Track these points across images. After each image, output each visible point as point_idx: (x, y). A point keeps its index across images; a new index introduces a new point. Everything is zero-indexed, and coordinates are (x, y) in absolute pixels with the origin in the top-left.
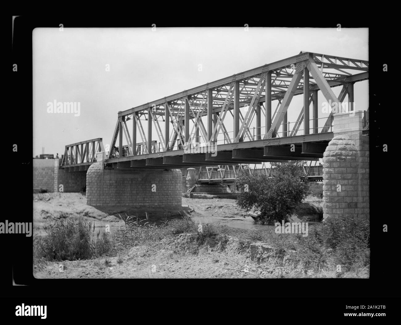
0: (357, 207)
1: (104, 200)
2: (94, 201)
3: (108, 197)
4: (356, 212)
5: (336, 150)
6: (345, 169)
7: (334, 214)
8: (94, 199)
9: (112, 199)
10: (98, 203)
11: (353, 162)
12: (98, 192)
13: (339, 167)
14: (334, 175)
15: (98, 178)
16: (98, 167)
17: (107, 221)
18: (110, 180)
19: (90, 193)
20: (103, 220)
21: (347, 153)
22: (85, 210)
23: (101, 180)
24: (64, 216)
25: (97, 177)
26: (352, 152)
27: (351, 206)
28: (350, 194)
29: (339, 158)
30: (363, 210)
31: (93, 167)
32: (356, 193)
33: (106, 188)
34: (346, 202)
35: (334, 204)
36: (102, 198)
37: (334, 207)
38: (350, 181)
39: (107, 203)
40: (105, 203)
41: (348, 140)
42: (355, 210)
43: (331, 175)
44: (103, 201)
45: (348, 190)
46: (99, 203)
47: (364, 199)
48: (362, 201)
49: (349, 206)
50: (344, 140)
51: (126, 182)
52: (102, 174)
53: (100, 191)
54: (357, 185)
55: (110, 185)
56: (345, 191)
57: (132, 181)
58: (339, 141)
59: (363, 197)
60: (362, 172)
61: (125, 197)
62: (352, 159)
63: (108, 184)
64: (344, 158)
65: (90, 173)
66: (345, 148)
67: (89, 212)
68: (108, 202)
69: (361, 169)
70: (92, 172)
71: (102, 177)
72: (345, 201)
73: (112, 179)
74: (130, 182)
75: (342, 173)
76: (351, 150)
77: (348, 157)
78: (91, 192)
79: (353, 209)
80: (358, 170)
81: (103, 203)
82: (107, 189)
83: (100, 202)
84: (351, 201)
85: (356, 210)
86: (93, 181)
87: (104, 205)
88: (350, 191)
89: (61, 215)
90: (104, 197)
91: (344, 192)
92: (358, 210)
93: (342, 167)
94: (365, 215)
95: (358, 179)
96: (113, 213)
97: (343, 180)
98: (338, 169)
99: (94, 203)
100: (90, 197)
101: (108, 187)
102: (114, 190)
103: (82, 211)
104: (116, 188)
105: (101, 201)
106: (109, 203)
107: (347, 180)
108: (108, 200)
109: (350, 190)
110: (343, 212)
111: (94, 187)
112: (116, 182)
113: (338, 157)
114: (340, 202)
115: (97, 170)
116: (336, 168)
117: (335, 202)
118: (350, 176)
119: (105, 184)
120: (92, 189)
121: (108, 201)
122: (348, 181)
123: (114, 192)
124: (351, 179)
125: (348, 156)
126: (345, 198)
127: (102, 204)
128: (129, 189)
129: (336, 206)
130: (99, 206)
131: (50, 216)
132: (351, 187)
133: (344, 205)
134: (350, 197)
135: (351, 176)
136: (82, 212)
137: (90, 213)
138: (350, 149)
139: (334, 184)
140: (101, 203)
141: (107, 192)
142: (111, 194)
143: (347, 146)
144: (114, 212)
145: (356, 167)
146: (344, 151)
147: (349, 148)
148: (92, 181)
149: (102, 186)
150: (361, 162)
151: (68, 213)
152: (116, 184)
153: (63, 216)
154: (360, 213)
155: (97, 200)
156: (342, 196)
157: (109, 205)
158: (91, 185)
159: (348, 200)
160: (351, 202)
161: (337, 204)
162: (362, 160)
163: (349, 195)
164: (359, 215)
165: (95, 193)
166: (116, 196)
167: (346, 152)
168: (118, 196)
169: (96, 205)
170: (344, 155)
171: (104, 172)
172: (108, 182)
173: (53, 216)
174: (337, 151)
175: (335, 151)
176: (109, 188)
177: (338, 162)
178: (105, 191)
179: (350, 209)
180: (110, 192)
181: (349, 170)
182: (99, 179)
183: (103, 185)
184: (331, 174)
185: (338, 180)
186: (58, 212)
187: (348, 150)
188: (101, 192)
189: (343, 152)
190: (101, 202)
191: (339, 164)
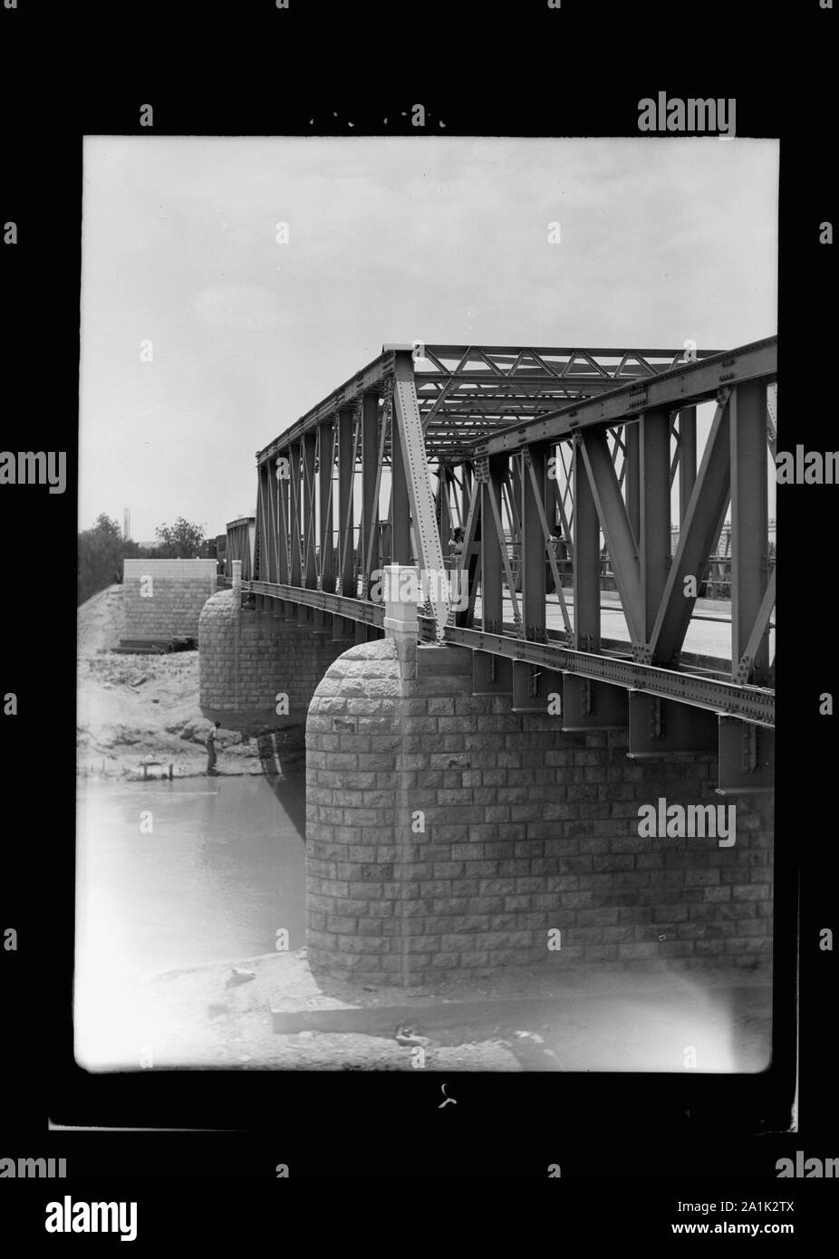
0: (391, 879)
1: (244, 692)
2: (217, 696)
3: (253, 685)
4: (389, 895)
5: (334, 696)
6: (354, 756)
7: (324, 896)
8: (215, 692)
9: (266, 692)
10: (226, 703)
11: (378, 735)
12: (226, 671)
13: (337, 750)
14: (326, 774)
15: (225, 633)
16: (226, 604)
17: (239, 755)
18: (261, 638)
19: (207, 674)
20: (228, 753)
21: (361, 706)
22: (187, 722)
23: (232, 639)
24: (128, 738)
25: (223, 629)
26: (379, 702)
27: (370, 874)
28: (367, 836)
29: (336, 722)
30: (414, 886)
31: (213, 604)
32: (388, 832)
33: (246, 660)
34: (355, 863)
35: (323, 866)
36: (236, 687)
37: (324, 876)
38: (368, 797)
39: (252, 702)
40: (247, 701)
41: (382, 659)
42: (382, 887)
43: (317, 774)
44: (241, 696)
45: (363, 823)
46: (229, 702)
47: (422, 854)
48: (410, 858)
49: (365, 873)
50: (370, 659)
51: (304, 643)
52: (237, 623)
53: (230, 668)
54: (393, 807)
55: (260, 653)
56: (352, 826)
57: (323, 642)
58: (354, 663)
59: (418, 845)
60: (415, 765)
61: (304, 684)
62: (375, 726)
63: (253, 649)
64: (350, 724)
65: (205, 621)
66: (359, 691)
67: (196, 729)
68: (256, 699)
69: (409, 757)
70: (210, 619)
71: (236, 629)
72: (352, 859)
73: (265, 635)
74: (317, 643)
75: (343, 769)
76: (375, 698)
77: (363, 721)
78: (209, 671)
79: (378, 885)
80: (399, 760)
81: (240, 703)
82: (249, 663)
83: (232, 699)
84: (372, 860)
85: (388, 886)
86: (213, 643)
87: (243, 707)
88: (366, 827)
89: (118, 737)
90: (243, 684)
91: (353, 829)
92: (393, 889)
93: (344, 752)
94: (421, 902)
95: (396, 787)
96: (262, 730)
97: (347, 793)
98: (334, 756)
99: (217, 703)
100: (207, 685)
101: (254, 658)
102: (270, 667)
103: (181, 725)
104: (277, 659)
105: (234, 696)
106: (257, 702)
107: (359, 793)
108: (254, 693)
109: (370, 823)
110: (346, 891)
111: (217, 657)
112: (277, 644)
113: (335, 718)
114: (339, 859)
115: (222, 611)
116: (329, 751)
117: (328, 860)
118: (366, 779)
119: (244, 650)
120: (211, 663)
121: (254, 696)
122: (363, 795)
123: (271, 671)
124: (372, 790)
125: (366, 716)
126: (352, 848)
127: (236, 706)
128: (315, 663)
129: (328, 872)
130: (228, 710)
131: (85, 741)
132: (372, 814)
133: (348, 870)
134: (369, 845)
135: (370, 781)
136: (180, 729)
137: (197, 732)
138: (374, 692)
139: (324, 802)
140: (233, 703)
141: (250, 672)
142: (263, 678)
143: (365, 683)
144: (267, 726)
145: (391, 751)
146: (354, 699)
147: (373, 689)
148: (210, 643)
149: (236, 656)
150: (411, 735)
151: (141, 730)
152: (275, 649)
153: (124, 739)
154: (404, 897)
155: (223, 695)
156: (345, 841)
157: (257, 707)
158: (209, 653)
159: (362, 855)
160: (373, 864)
161: (332, 866)
162: (412, 728)
163: (364, 840)
164: (398, 904)
165: (217, 675)
166: (278, 681)
167: (360, 702)
168: (282, 683)
169: (222, 707)
170: (351, 712)
171: (241, 618)
172: (254, 643)
173: (96, 739)
174: (334, 699)
175: (330, 698)
176: (257, 661)
177: (334, 734)
178: (246, 668)
179: (367, 886)
180: (260, 671)
181: (366, 761)
182: (229, 636)
183: (240, 652)
184: (320, 772)
185: (334, 791)
186: (113, 728)
187: (366, 697)
188: (235, 672)
189: (352, 703)
190: (237, 700)
191: (337, 740)
